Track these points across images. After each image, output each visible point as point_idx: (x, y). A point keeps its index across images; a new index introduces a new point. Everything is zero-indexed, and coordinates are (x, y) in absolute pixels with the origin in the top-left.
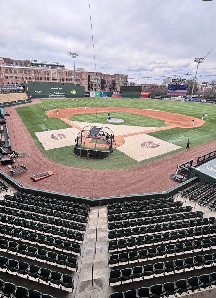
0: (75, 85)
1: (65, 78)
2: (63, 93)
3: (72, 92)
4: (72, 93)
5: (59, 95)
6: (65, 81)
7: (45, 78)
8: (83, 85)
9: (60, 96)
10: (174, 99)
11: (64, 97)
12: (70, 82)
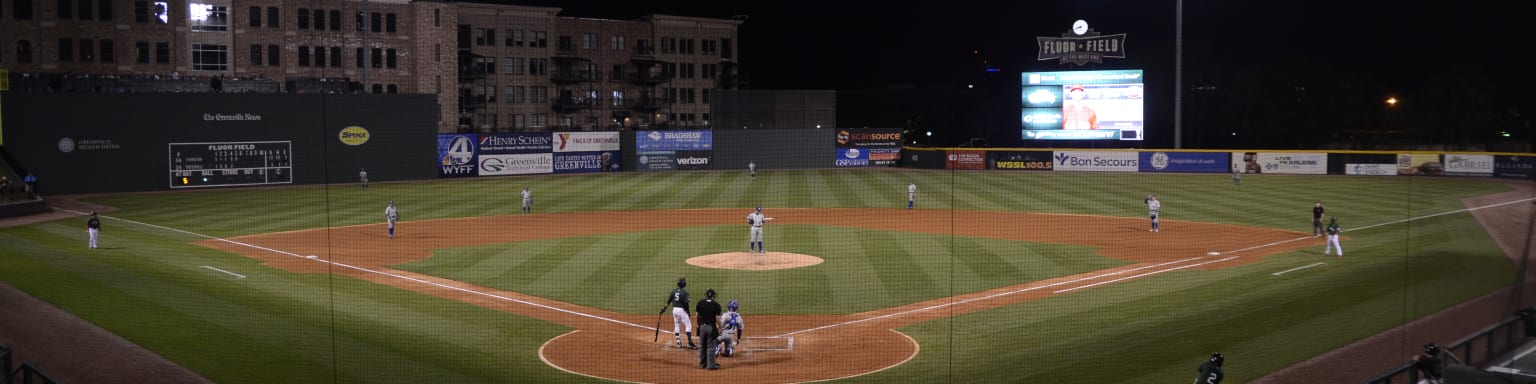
0: (368, 88)
1: (292, 47)
2: (273, 147)
3: (347, 135)
4: (345, 141)
5: (245, 160)
6: (293, 70)
7: (143, 47)
8: (425, 86)
9: (248, 171)
10: (1075, 161)
11: (284, 176)
12: (328, 73)
